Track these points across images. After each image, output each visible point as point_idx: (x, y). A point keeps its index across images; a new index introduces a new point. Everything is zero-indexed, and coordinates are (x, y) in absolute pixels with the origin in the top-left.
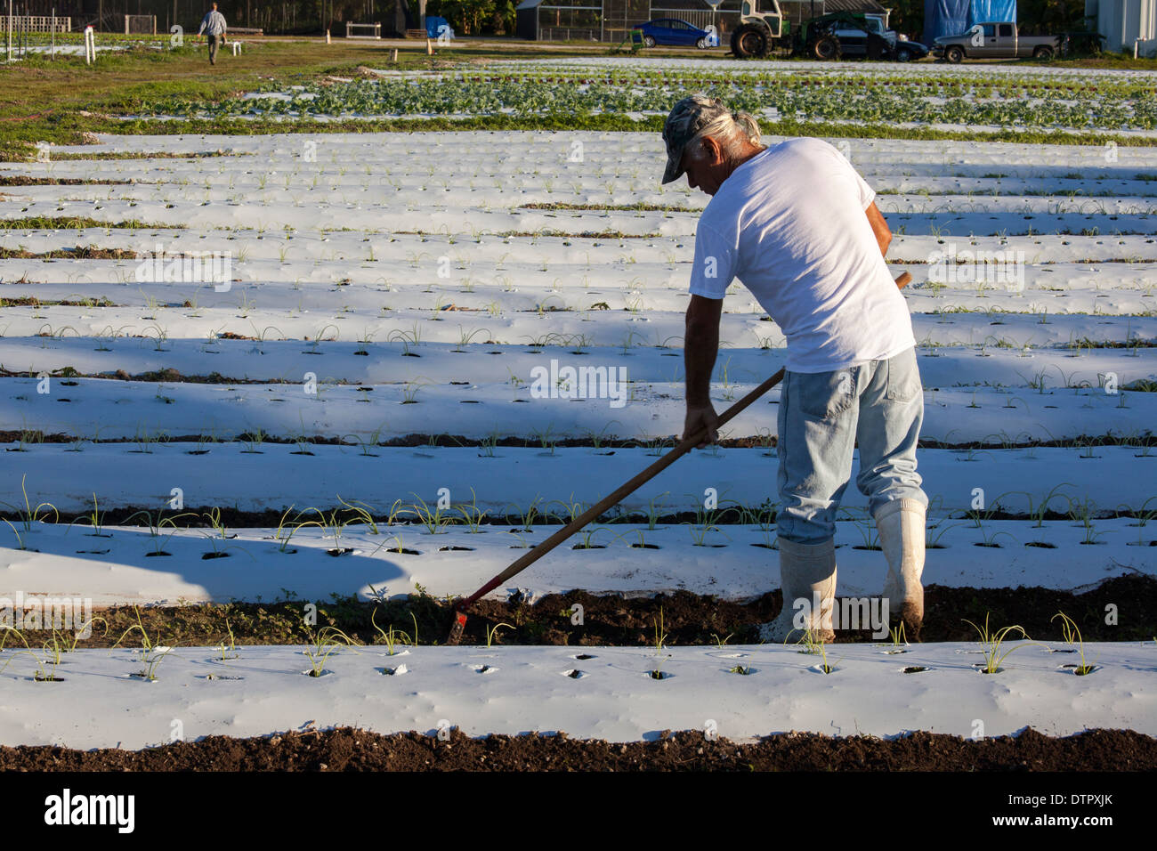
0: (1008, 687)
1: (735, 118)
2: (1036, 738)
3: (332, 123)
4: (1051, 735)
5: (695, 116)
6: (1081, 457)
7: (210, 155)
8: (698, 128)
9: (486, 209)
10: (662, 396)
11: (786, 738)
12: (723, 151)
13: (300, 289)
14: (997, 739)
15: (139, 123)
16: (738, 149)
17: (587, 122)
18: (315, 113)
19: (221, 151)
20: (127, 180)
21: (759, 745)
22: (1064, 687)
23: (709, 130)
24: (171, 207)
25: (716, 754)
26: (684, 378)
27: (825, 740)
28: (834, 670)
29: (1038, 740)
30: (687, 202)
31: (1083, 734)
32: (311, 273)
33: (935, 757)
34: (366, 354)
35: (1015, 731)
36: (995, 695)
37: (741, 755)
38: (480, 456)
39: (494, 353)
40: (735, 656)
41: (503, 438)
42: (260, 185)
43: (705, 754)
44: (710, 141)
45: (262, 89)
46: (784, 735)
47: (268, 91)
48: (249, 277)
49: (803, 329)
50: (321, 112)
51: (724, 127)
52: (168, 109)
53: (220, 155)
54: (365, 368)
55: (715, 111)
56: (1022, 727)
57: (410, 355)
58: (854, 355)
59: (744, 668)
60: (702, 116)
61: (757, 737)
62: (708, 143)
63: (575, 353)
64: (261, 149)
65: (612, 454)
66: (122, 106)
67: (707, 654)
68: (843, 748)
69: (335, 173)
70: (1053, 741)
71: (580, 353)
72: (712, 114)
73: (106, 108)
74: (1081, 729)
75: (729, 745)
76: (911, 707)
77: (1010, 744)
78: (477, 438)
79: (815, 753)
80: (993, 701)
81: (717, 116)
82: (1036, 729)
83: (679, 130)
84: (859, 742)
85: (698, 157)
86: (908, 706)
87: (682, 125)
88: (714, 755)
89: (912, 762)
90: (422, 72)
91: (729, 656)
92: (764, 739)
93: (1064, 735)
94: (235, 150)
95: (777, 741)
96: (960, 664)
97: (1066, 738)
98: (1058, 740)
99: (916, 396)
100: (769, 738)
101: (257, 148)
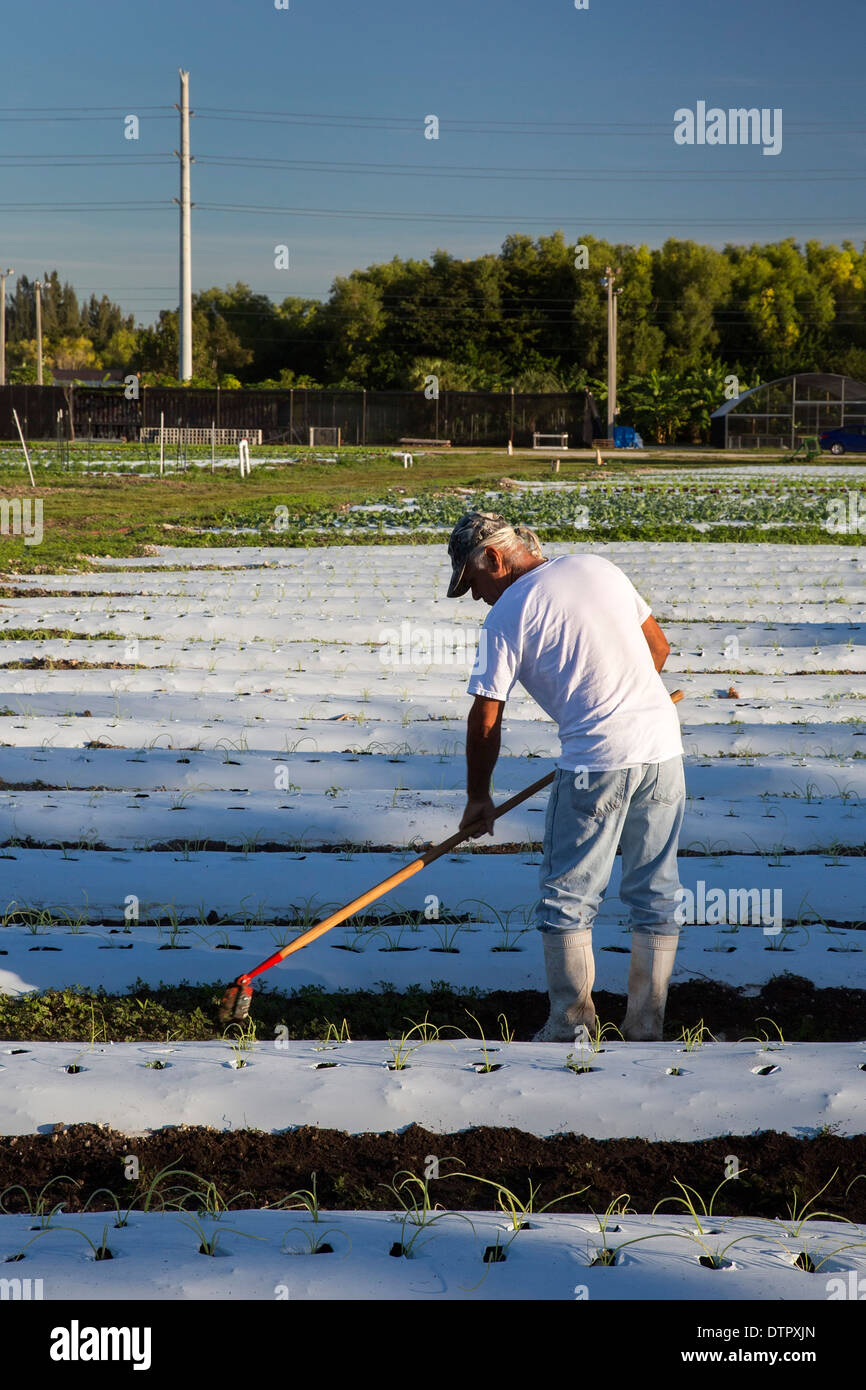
0: (401, 1083)
1: (517, 532)
2: (420, 1135)
3: (399, 536)
4: (436, 1131)
5: (478, 527)
6: (770, 865)
7: (256, 567)
8: (481, 538)
9: (456, 621)
10: (424, 804)
11: (176, 1132)
12: (505, 562)
13: (200, 699)
14: (381, 1135)
15: (209, 536)
16: (519, 559)
17: (651, 533)
18: (393, 525)
19: (267, 563)
20: (139, 592)
21: (149, 1139)
22: (459, 1083)
23: (491, 540)
24: (149, 618)
25: (102, 1147)
26: (465, 784)
27: (212, 1133)
28: (248, 1065)
29: (422, 1136)
30: (673, 613)
31: (468, 1132)
32: (234, 683)
33: (315, 1151)
34: (187, 761)
35: (401, 1127)
36: (386, 1091)
37: (128, 1147)
38: (176, 860)
39: (314, 761)
40: (167, 1051)
41: (263, 844)
42: (255, 597)
43: (91, 1147)
44: (493, 550)
45: (368, 502)
46: (174, 1129)
47: (374, 504)
48: (174, 687)
49: (577, 731)
50: (399, 524)
51: (505, 539)
52: (249, 522)
53: (266, 567)
54: (184, 775)
55: (497, 524)
56: (408, 1123)
57: (231, 763)
58: (626, 757)
59: (162, 1063)
60: (485, 527)
61: (149, 1130)
62: (491, 554)
63: (392, 761)
64: (307, 562)
65: (303, 858)
66: (214, 519)
67: (139, 1049)
68: (226, 1141)
69: (342, 585)
70: (436, 1138)
71: (397, 762)
72: (495, 526)
73: (198, 522)
74: (466, 1126)
75: (118, 1138)
76: (303, 1102)
77: (393, 1141)
78: (237, 844)
79: (197, 1147)
80: (383, 1097)
81: (499, 528)
82: (421, 1126)
83: (463, 541)
84: (245, 1137)
85: (481, 566)
86: (299, 1101)
87: (466, 536)
88: (100, 1148)
89: (289, 1156)
90: (563, 483)
91: (162, 1052)
92: (155, 1132)
93: (449, 1132)
94: (281, 563)
95: (166, 1135)
96: (370, 1061)
97: (450, 1136)
98: (442, 1137)
99: (679, 799)
100: (159, 1132)
101: (302, 560)
